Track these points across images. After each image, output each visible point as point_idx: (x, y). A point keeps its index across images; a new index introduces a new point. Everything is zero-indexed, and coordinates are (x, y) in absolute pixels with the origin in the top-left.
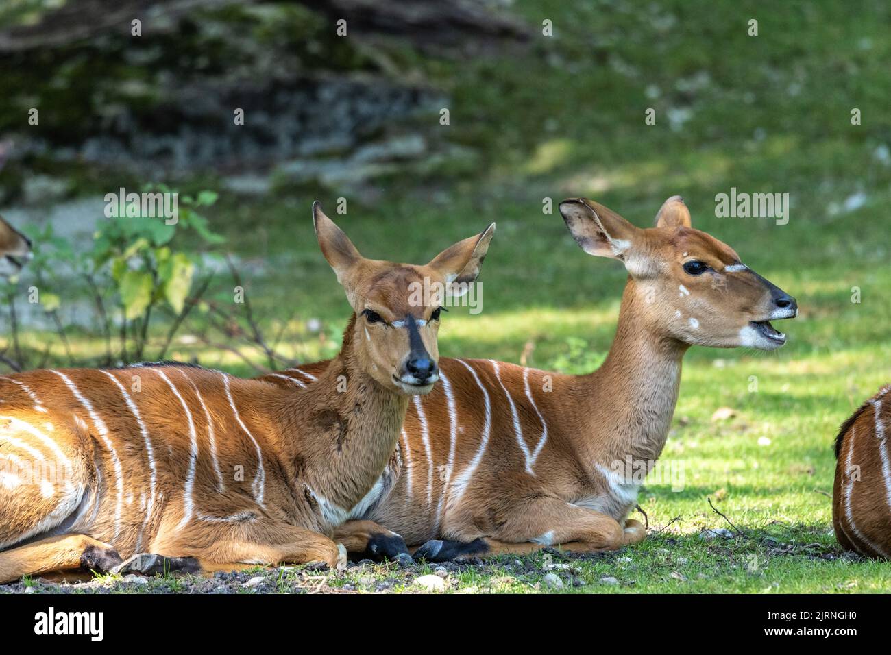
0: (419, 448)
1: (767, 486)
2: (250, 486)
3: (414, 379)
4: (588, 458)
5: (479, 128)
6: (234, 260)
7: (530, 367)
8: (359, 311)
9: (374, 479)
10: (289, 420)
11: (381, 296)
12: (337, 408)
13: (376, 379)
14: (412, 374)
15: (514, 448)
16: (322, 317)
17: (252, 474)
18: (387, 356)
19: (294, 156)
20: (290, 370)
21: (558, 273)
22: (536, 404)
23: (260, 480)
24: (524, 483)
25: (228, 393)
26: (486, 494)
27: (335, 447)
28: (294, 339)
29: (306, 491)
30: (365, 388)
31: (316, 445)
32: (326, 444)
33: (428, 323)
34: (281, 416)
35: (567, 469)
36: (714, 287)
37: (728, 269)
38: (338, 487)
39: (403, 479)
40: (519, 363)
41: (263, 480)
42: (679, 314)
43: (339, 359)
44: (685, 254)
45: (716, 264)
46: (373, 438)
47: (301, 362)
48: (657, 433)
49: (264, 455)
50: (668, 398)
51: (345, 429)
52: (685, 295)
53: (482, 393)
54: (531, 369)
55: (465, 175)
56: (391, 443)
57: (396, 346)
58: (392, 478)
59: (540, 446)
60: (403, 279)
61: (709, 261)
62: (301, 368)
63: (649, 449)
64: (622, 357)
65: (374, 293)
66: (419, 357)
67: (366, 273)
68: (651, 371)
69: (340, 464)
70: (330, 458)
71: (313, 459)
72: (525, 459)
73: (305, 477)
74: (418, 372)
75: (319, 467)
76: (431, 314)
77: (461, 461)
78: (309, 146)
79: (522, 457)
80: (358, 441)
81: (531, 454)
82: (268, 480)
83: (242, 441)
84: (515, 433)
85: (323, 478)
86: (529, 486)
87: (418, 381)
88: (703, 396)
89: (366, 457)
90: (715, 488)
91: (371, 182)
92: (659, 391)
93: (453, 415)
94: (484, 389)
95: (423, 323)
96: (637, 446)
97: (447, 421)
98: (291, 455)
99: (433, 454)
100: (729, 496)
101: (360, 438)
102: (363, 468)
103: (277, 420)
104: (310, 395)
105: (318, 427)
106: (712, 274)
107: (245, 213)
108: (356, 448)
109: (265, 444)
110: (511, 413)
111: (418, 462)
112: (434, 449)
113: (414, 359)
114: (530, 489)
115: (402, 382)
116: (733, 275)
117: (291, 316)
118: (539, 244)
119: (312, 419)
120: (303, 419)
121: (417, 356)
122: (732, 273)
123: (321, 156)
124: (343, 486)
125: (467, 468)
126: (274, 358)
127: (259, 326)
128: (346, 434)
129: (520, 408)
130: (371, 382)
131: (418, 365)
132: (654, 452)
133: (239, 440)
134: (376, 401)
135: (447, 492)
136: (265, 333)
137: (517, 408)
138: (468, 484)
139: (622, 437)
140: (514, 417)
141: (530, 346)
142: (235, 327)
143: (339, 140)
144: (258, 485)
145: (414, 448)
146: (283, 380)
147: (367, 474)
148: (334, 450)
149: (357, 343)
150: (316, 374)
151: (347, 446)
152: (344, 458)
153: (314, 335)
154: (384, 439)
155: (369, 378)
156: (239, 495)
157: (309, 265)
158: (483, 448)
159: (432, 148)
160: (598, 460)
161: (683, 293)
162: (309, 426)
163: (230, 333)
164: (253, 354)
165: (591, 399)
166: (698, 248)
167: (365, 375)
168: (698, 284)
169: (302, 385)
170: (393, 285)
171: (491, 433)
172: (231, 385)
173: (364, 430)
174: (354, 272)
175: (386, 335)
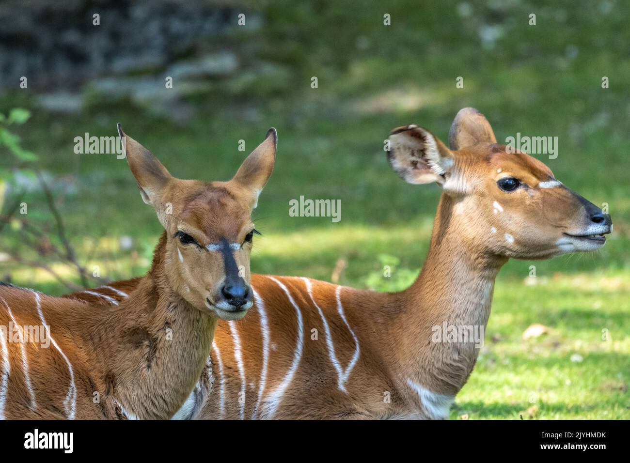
0: (231, 364)
1: (579, 403)
2: (62, 403)
3: (230, 306)
4: (399, 375)
5: (291, 47)
6: (47, 177)
7: (342, 285)
8: (171, 231)
9: (184, 396)
10: (100, 337)
11: (195, 218)
12: (146, 326)
13: (188, 300)
14: (227, 300)
15: (327, 365)
16: (133, 234)
17: (64, 391)
18: (201, 279)
19: (107, 74)
20: (102, 287)
21: (370, 191)
22: (349, 321)
23: (72, 397)
24: (337, 400)
25: (40, 311)
26: (299, 411)
27: (144, 364)
28: (106, 257)
29: (117, 408)
30: (175, 307)
31: (127, 363)
32: (136, 361)
33: (242, 246)
34: (92, 334)
35: (378, 386)
36: (528, 202)
37: (542, 185)
38: (148, 404)
39: (215, 396)
40: (330, 280)
41: (75, 397)
42: (494, 230)
43: (149, 278)
44: (499, 170)
45: (530, 180)
46: (183, 356)
47: (113, 279)
48: (468, 349)
49: (76, 372)
50: (480, 315)
51: (155, 347)
52: (499, 211)
53: (295, 310)
54: (343, 287)
55: (277, 93)
56: (201, 359)
57: (210, 270)
58: (203, 394)
59: (353, 363)
60: (216, 201)
61: (523, 178)
62: (113, 285)
63: (460, 365)
64: (435, 273)
65: (187, 214)
66: (234, 284)
67: (178, 193)
68: (464, 287)
69: (150, 382)
70: (140, 375)
71: (124, 376)
72: (337, 376)
73: (115, 394)
74: (234, 299)
75: (129, 384)
76: (244, 237)
77: (274, 377)
78: (121, 64)
79: (335, 374)
80: (167, 359)
81: (344, 372)
82: (79, 397)
83: (54, 359)
84: (327, 351)
85: (134, 396)
86: (342, 403)
87: (233, 308)
88: (515, 313)
89: (176, 374)
90: (527, 406)
91: (183, 100)
92: (471, 308)
93: (266, 333)
94: (296, 307)
95: (236, 246)
96: (449, 362)
97: (259, 338)
98: (102, 372)
99: (246, 371)
100: (541, 413)
101: (169, 356)
102: (173, 385)
103: (88, 338)
104: (120, 312)
105: (128, 345)
106: (527, 190)
107: (58, 130)
108: (165, 366)
109: (77, 362)
110: (324, 331)
111: (231, 379)
112: (246, 366)
113: (229, 285)
114: (342, 406)
115: (216, 307)
116: (547, 191)
117: (104, 233)
118: (350, 161)
119: (123, 337)
120: (113, 337)
121: (232, 283)
122: (546, 189)
123: (134, 74)
124: (153, 404)
125: (279, 384)
126: (87, 276)
127: (72, 244)
128: (155, 352)
129: (333, 325)
130: (182, 301)
131: (233, 292)
132: (465, 368)
133: (50, 357)
134: (187, 319)
135: (260, 409)
136: (77, 250)
137: (330, 326)
138: (281, 400)
139: (434, 353)
140: (327, 334)
141: (342, 263)
142: (47, 245)
143: (152, 58)
144: (70, 403)
145: (227, 365)
146: (95, 297)
147: (177, 391)
148: (144, 368)
149: (168, 263)
150: (128, 291)
151: (157, 364)
152: (153, 376)
153: (125, 253)
154: (193, 356)
155: (180, 298)
156: (51, 413)
157: (121, 183)
158: (295, 365)
159: (244, 65)
160: (409, 376)
161: (497, 209)
162: (119, 343)
163: (42, 251)
164: (65, 272)
165: (404, 315)
166: (511, 164)
167: (177, 295)
168: (512, 200)
169: (114, 302)
170: (207, 207)
171: (303, 350)
172: (42, 304)
173: (173, 348)
174: (166, 191)
175: (200, 258)
